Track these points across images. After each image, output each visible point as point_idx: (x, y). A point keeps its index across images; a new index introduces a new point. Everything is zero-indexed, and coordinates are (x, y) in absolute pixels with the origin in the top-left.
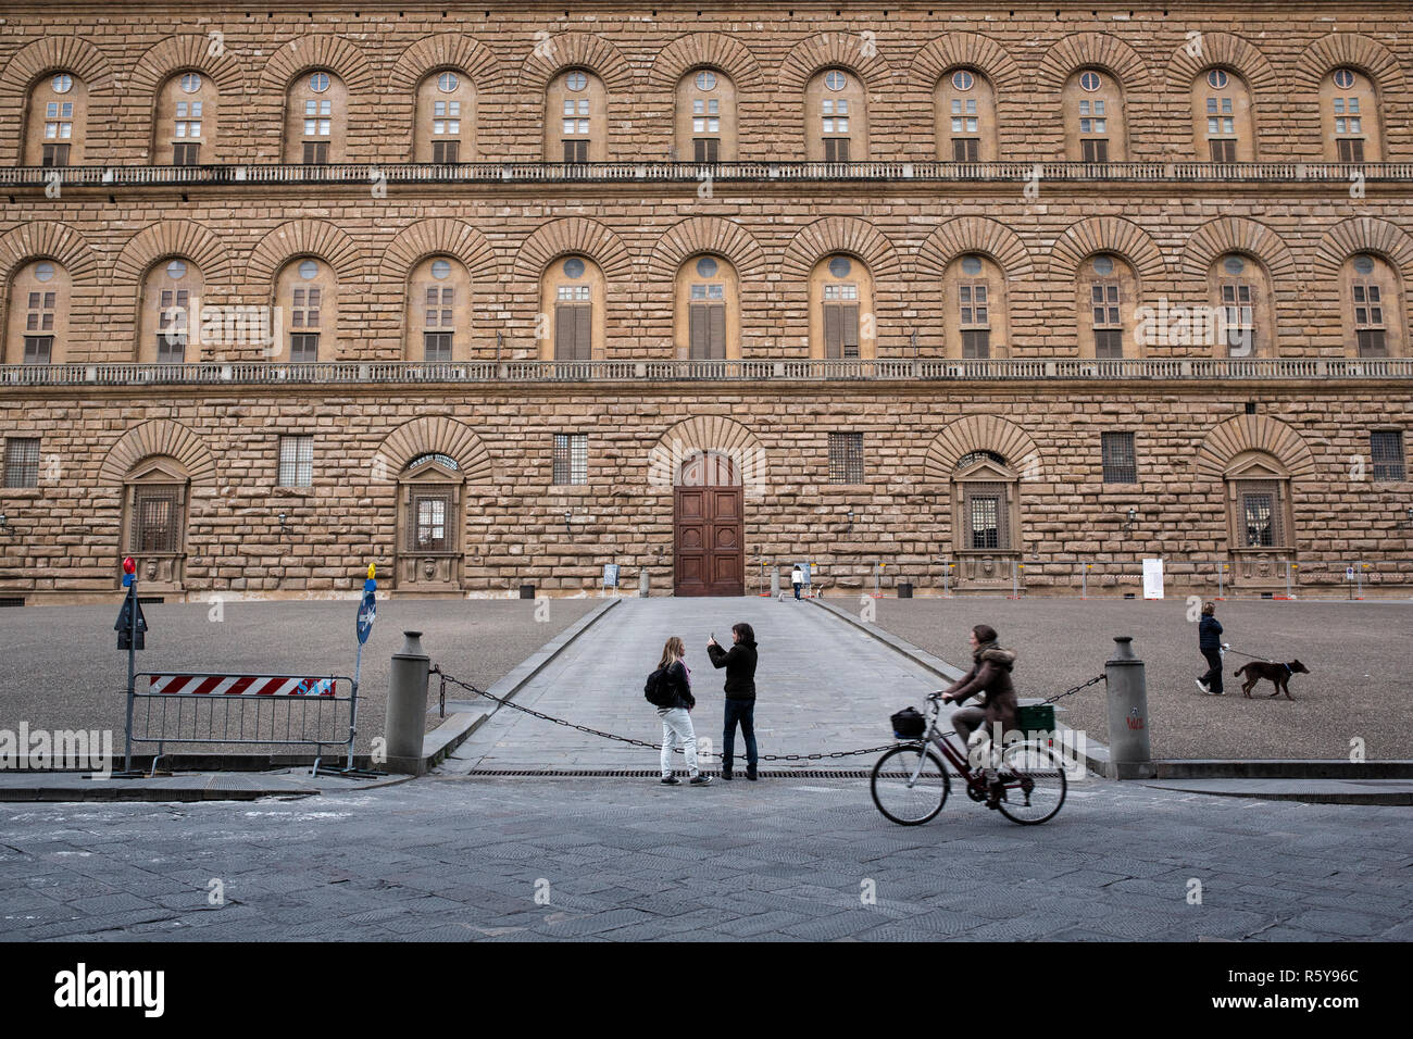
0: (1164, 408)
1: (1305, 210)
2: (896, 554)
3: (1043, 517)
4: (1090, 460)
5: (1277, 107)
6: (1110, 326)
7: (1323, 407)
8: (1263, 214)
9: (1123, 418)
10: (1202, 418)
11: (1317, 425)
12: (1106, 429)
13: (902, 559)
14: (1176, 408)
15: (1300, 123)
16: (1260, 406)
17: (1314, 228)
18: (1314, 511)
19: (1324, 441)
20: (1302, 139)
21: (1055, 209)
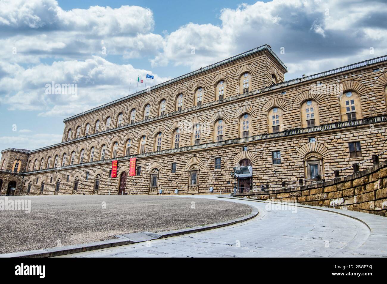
0: (181, 157)
1: (208, 113)
2: (142, 188)
3: (161, 180)
4: (169, 169)
5: (207, 93)
6: (178, 142)
7: (206, 154)
8: (202, 115)
9: (175, 160)
10: (186, 159)
11: (205, 158)
12: (172, 162)
13: (143, 189)
14: (183, 157)
15: (211, 95)
16: (196, 155)
17: (209, 116)
18: (203, 177)
19: (206, 161)
20: (211, 98)
21: (170, 122)
